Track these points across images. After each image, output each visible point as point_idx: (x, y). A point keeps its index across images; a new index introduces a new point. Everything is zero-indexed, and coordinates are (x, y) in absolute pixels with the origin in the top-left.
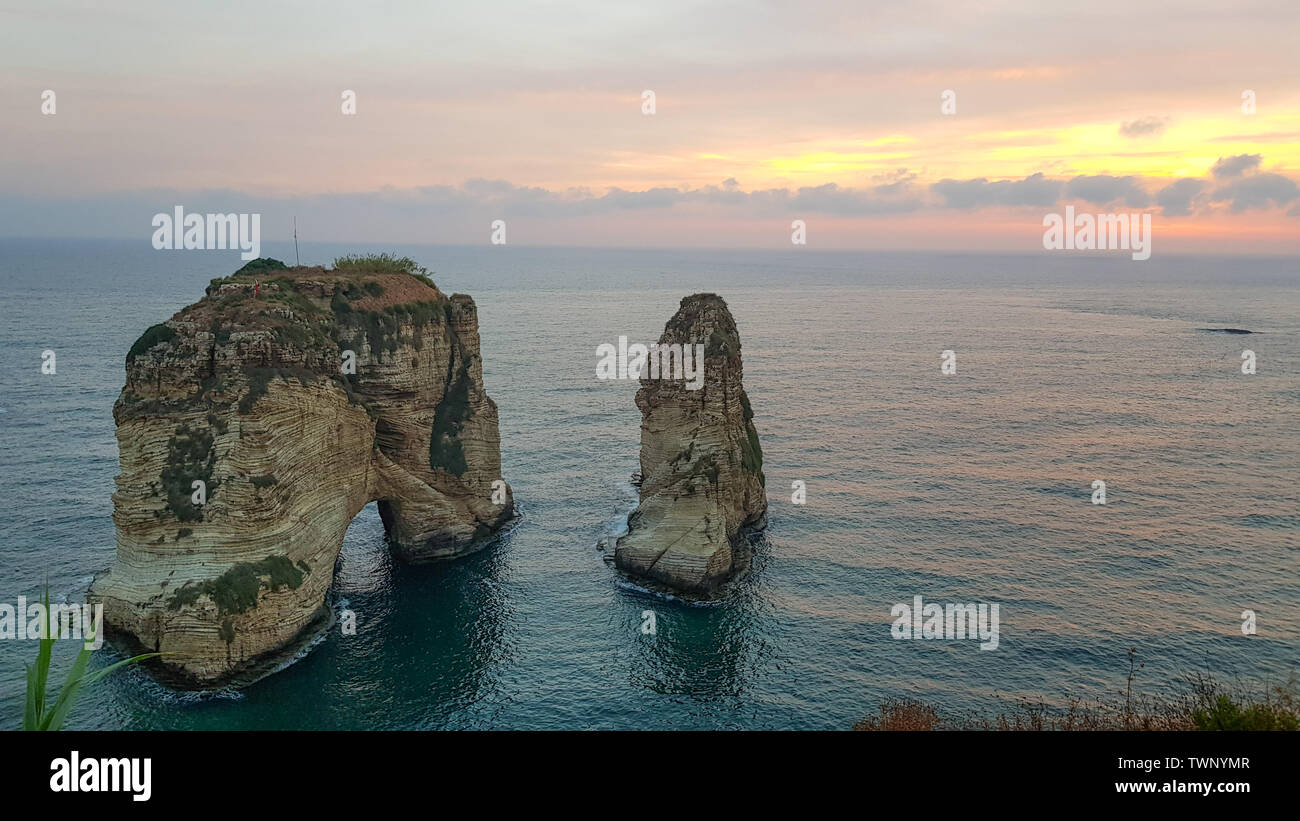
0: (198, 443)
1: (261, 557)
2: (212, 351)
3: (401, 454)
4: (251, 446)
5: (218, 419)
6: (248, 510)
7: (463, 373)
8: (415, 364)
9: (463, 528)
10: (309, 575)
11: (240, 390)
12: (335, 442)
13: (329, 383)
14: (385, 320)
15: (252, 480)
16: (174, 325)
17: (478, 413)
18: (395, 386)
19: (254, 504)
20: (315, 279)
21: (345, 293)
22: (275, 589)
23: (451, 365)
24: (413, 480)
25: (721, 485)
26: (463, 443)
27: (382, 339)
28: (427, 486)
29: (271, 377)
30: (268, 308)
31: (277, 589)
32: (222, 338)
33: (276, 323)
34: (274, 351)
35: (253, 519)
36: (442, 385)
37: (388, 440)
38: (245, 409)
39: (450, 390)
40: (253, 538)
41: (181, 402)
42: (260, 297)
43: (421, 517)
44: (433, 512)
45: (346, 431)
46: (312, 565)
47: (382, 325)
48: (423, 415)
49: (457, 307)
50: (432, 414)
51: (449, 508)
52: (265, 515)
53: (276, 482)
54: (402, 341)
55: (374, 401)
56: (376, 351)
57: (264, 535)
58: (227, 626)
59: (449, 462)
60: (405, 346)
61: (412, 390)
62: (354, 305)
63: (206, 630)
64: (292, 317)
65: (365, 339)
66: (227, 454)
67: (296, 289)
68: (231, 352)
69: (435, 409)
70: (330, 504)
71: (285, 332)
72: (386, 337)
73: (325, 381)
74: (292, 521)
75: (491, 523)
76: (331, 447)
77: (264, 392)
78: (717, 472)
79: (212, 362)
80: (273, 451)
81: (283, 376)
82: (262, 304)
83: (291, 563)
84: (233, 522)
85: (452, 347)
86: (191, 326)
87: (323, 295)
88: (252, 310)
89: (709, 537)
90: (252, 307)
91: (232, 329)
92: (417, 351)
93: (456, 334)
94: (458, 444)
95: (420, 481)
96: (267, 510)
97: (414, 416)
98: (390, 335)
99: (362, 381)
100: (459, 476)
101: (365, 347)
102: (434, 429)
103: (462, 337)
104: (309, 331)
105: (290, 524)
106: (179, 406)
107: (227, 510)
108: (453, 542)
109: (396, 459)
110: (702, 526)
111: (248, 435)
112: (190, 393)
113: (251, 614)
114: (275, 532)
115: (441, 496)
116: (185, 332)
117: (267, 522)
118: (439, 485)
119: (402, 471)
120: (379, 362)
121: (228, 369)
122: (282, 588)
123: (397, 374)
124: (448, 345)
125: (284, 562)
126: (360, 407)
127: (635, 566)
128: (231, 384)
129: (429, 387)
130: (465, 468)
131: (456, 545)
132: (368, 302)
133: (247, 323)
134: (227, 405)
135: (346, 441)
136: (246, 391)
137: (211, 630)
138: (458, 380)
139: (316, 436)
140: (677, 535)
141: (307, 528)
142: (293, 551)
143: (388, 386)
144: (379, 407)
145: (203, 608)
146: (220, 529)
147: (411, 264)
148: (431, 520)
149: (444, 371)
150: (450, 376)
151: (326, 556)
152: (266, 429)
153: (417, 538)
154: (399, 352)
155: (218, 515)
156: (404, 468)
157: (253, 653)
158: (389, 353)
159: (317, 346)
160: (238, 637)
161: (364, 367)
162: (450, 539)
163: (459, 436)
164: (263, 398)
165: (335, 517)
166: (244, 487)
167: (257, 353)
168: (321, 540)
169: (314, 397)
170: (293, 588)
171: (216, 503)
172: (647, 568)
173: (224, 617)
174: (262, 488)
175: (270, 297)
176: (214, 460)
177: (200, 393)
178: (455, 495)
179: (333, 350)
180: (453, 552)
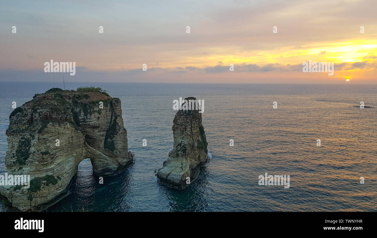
0: (26, 142)
1: (44, 175)
2: (32, 115)
3: (94, 145)
4: (42, 143)
5: (33, 135)
6: (39, 161)
7: (115, 120)
8: (98, 118)
9: (114, 166)
10: (60, 180)
11: (39, 126)
12: (71, 141)
13: (68, 124)
14: (89, 106)
15: (41, 153)
16: (23, 107)
17: (119, 132)
18: (91, 125)
19: (41, 160)
20: (68, 94)
21: (77, 98)
22: (47, 185)
23: (112, 119)
24: (98, 152)
25: (187, 153)
26: (114, 141)
27: (88, 111)
28: (103, 154)
29: (48, 123)
30: (49, 102)
31: (48, 185)
32: (35, 111)
33: (51, 107)
34: (50, 115)
35: (41, 164)
36: (108, 124)
37: (89, 140)
38: (40, 132)
39: (111, 126)
40: (41, 170)
41: (23, 130)
42: (48, 99)
43: (100, 163)
44: (104, 161)
45: (75, 138)
46: (62, 178)
47: (88, 107)
48: (102, 133)
49: (114, 101)
50: (105, 133)
51: (110, 160)
52: (45, 163)
53: (49, 153)
54: (94, 112)
55: (85, 129)
56: (86, 114)
57: (45, 169)
58: (30, 196)
59: (110, 147)
60: (95, 113)
61: (98, 126)
62: (79, 101)
63: (24, 197)
64: (56, 105)
65: (82, 111)
66: (34, 145)
67: (62, 97)
68: (37, 115)
69: (106, 131)
70: (69, 160)
71: (54, 109)
72: (89, 111)
73: (67, 124)
74: (55, 165)
75: (124, 165)
76: (69, 143)
77: (46, 127)
78: (186, 150)
79: (32, 118)
80: (49, 144)
81: (52, 122)
82: (48, 101)
83: (54, 177)
84: (34, 165)
85: (112, 113)
86: (27, 108)
87: (70, 98)
88: (44, 103)
89: (182, 169)
90: (44, 102)
91: (38, 109)
92: (100, 114)
93: (113, 109)
94: (113, 142)
95: (100, 153)
96: (46, 162)
97: (98, 133)
98: (90, 110)
99: (81, 123)
100: (113, 151)
101: (82, 113)
102: (106, 137)
103: (115, 110)
104: (62, 109)
105: (54, 166)
106: (23, 131)
107: (32, 161)
108: (110, 171)
109: (93, 146)
110: (181, 166)
111: (40, 139)
112: (25, 127)
113: (38, 192)
114: (49, 168)
115: (107, 157)
116: (25, 109)
117: (46, 165)
118: (106, 154)
119: (95, 150)
120: (87, 118)
121: (36, 120)
122: (50, 185)
123: (92, 121)
124: (111, 113)
125: (52, 176)
126: (79, 131)
127: (162, 178)
128: (37, 124)
129: (104, 125)
130: (115, 149)
131: (111, 171)
132: (84, 100)
133: (42, 107)
134: (35, 131)
135: (74, 141)
136: (40, 127)
137: (25, 197)
138: (113, 123)
139: (63, 140)
140: (173, 168)
141: (60, 167)
142: (55, 173)
143: (89, 125)
144: (87, 131)
145: (23, 191)
146: (30, 167)
147: (100, 89)
148: (104, 164)
149: (109, 120)
150: (111, 121)
151: (67, 175)
152: (46, 138)
153: (99, 169)
154: (93, 115)
155: (30, 163)
156: (96, 149)
157: (39, 204)
158: (89, 115)
159: (65, 113)
160: (34, 199)
161: (82, 119)
162: (109, 170)
163: (113, 139)
164: (46, 129)
165: (71, 163)
166: (38, 155)
167: (45, 116)
168: (66, 170)
169: (63, 128)
170: (54, 184)
171: (30, 159)
172: (165, 178)
173: (30, 193)
174: (44, 155)
175: (51, 99)
176: (30, 147)
177: (28, 127)
178: (112, 157)
179: (70, 114)
180: (110, 173)
